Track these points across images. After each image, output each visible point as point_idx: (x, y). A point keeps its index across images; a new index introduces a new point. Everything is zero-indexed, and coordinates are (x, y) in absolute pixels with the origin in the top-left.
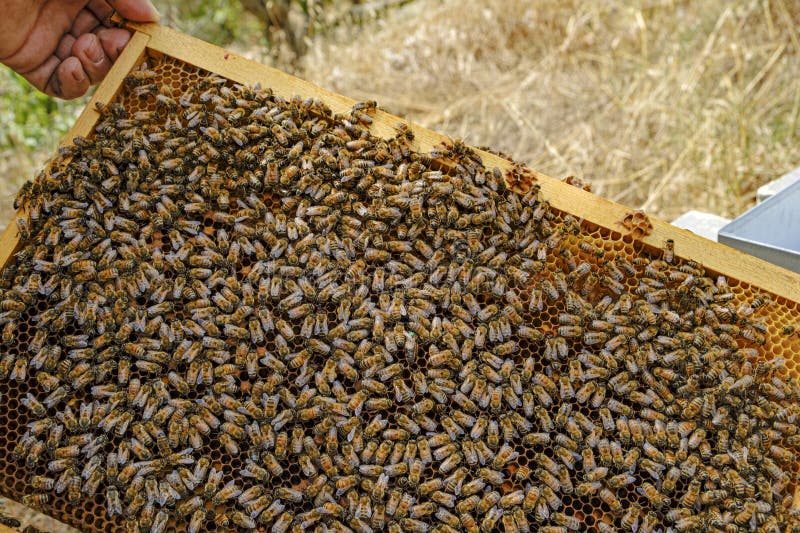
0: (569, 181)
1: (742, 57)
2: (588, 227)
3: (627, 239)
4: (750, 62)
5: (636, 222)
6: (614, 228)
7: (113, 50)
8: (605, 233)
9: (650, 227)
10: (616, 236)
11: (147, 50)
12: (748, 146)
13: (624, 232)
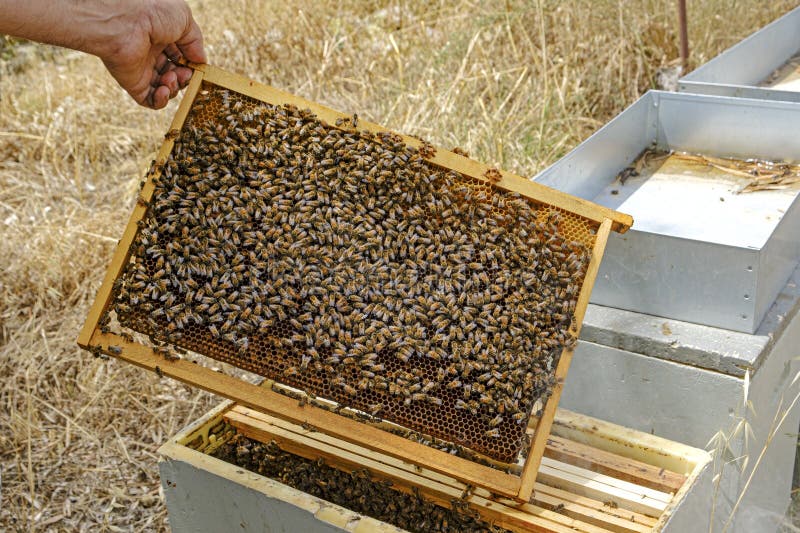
0: (456, 151)
1: (492, 78)
2: (466, 179)
3: (488, 184)
4: (499, 82)
5: (493, 174)
6: (480, 178)
7: (183, 81)
8: (476, 181)
9: (501, 176)
10: (481, 183)
11: (203, 81)
12: (505, 161)
13: (486, 180)
